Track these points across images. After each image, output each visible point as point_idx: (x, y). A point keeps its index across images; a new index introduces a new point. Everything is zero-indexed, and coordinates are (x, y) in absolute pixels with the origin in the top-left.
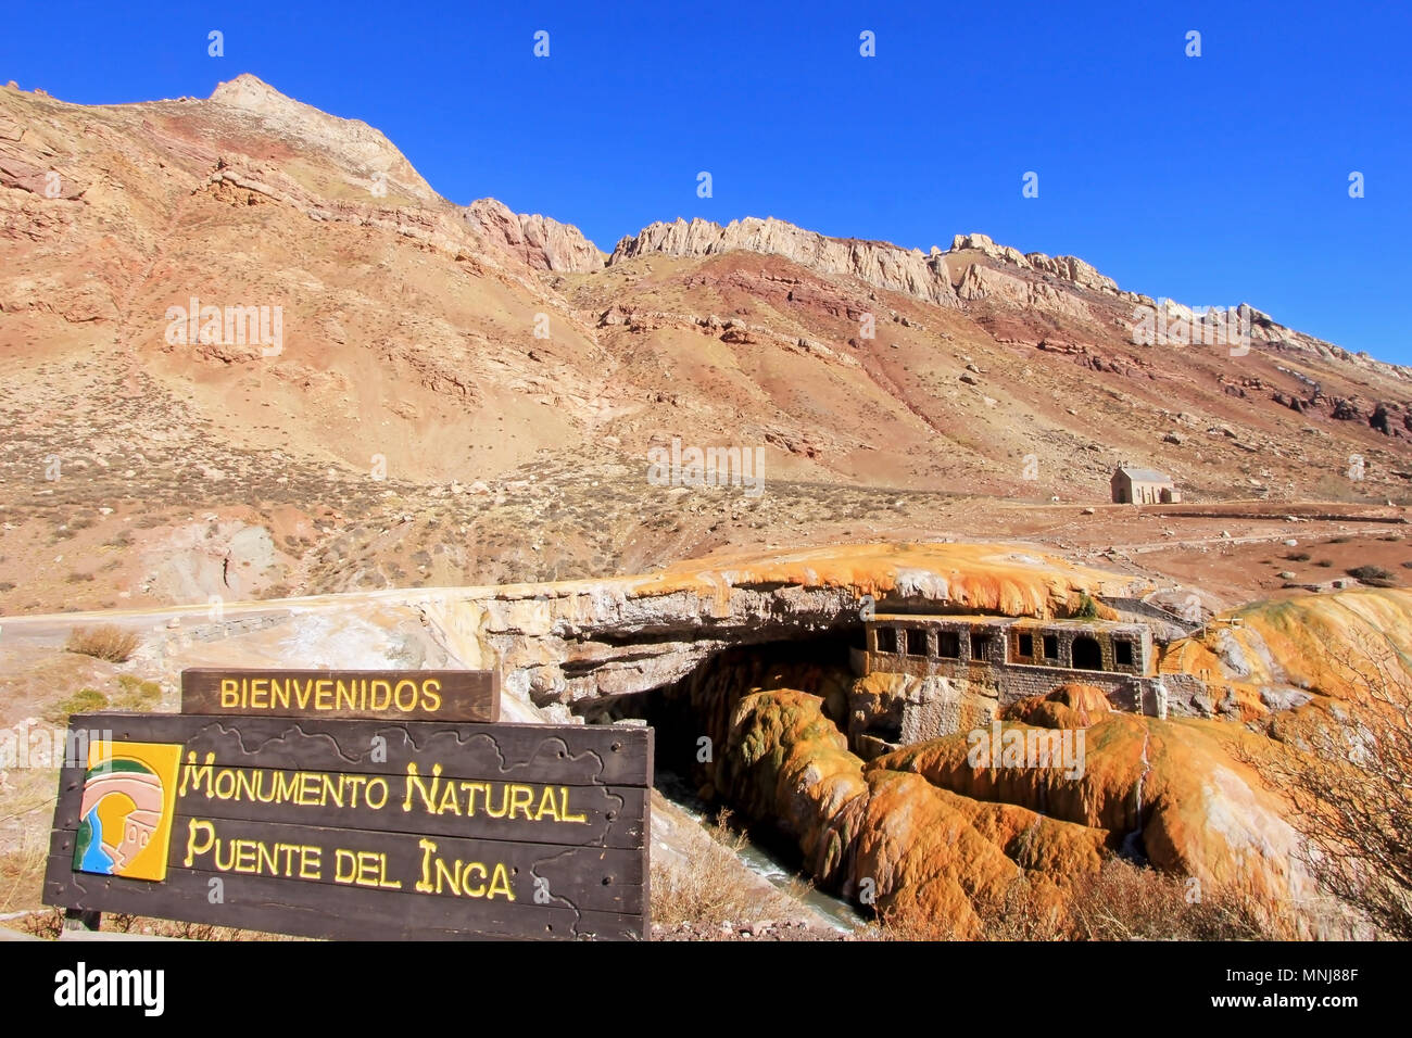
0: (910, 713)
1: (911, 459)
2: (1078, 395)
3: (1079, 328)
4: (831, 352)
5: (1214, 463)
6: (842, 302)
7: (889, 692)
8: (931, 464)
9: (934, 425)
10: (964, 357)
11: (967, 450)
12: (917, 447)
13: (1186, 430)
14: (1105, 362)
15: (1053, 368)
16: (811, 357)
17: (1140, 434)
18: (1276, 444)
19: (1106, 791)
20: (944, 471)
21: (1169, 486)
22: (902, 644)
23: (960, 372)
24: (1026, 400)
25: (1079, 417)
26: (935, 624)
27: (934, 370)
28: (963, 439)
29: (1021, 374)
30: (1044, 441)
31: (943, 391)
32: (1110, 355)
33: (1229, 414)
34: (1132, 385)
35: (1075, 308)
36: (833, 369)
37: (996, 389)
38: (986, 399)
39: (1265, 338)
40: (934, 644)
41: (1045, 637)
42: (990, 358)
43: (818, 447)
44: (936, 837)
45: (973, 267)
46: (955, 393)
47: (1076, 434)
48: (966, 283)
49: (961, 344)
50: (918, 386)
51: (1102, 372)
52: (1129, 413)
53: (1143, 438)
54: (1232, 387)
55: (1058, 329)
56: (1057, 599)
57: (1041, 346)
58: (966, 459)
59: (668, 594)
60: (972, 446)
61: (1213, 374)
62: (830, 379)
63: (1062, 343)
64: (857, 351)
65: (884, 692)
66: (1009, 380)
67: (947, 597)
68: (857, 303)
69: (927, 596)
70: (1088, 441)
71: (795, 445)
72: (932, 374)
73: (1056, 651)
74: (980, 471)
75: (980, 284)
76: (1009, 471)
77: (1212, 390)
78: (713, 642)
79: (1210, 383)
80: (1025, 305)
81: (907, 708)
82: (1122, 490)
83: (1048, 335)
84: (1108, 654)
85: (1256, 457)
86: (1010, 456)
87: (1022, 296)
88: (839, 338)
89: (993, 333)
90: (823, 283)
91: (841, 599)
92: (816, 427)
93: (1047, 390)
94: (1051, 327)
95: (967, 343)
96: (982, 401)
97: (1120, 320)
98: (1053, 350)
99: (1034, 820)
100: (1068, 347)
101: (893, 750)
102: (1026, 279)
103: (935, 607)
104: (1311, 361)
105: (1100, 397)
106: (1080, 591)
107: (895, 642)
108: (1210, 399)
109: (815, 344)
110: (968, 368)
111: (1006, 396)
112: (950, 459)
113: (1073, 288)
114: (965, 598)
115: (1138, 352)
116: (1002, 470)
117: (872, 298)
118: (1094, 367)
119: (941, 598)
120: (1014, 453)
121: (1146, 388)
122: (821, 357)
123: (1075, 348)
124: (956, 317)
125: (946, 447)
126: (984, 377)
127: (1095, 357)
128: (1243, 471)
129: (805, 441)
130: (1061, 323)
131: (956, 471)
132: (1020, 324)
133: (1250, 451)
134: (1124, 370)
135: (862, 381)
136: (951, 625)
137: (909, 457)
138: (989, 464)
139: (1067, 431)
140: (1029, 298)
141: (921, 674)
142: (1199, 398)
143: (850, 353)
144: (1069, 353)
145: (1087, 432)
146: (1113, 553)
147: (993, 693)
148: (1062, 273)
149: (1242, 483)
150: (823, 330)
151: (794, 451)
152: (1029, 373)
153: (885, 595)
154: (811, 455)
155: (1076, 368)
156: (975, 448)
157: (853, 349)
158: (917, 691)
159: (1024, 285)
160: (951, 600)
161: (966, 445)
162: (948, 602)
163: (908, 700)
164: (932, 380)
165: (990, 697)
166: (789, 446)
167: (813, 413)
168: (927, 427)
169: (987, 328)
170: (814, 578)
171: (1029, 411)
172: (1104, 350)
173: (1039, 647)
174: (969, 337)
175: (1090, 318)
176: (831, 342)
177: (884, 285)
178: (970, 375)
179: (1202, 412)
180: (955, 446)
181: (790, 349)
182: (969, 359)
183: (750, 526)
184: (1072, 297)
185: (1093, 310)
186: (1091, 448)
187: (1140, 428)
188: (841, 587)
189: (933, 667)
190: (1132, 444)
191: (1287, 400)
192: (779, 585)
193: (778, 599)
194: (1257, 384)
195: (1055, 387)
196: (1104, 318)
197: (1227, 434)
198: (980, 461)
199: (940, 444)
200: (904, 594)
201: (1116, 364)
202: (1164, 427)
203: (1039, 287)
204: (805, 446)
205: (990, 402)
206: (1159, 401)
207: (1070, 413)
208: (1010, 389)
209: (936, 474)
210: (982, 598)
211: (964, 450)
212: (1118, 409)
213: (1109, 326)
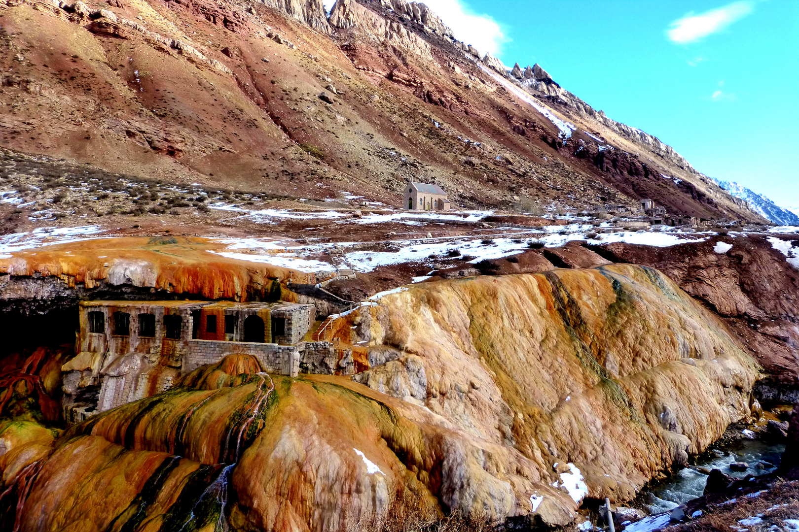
1: (265, 164)
2: (411, 121)
3: (421, 65)
4: (204, 58)
6: (221, 11)
8: (282, 169)
9: (290, 136)
10: (326, 77)
11: (316, 159)
12: (272, 153)
14: (436, 96)
15: (396, 96)
16: (182, 60)
17: (449, 157)
18: (536, 171)
20: (292, 176)
22: (109, 327)
23: (319, 90)
24: (370, 121)
25: (409, 140)
27: (297, 86)
28: (313, 149)
29: (370, 98)
30: (379, 156)
31: (303, 106)
32: (441, 92)
33: (512, 146)
34: (452, 118)
35: (420, 48)
36: (204, 74)
37: (348, 109)
38: (338, 117)
42: (347, 81)
43: (179, 146)
46: (313, 109)
47: (403, 153)
48: (337, 11)
49: (325, 66)
50: (282, 99)
51: (432, 105)
52: (445, 140)
53: (450, 159)
54: (518, 127)
55: (406, 64)
57: (390, 77)
58: (313, 167)
60: (319, 156)
62: (200, 83)
63: (406, 76)
64: (229, 59)
66: (360, 103)
68: (235, 14)
70: (412, 159)
71: (156, 143)
72: (295, 89)
73: (234, 328)
74: (322, 178)
75: (349, 16)
76: (346, 179)
77: (504, 128)
79: (503, 121)
80: (382, 39)
83: (396, 67)
86: (349, 167)
87: (381, 31)
88: (214, 45)
89: (353, 61)
92: (179, 127)
93: (388, 114)
94: (399, 62)
96: (334, 118)
97: (452, 64)
98: (398, 82)
100: (409, 81)
102: (386, 17)
107: (104, 324)
108: (502, 134)
109: (190, 48)
110: (328, 88)
111: (355, 116)
112: (299, 166)
113: (421, 32)
115: (461, 91)
116: (340, 178)
117: (250, 11)
118: (427, 100)
120: (353, 165)
121: (462, 121)
122: (193, 61)
123: (415, 82)
124: (325, 42)
125: (298, 155)
126: (339, 97)
127: (428, 92)
128: (511, 189)
129: (165, 140)
130: (408, 59)
131: (302, 177)
132: (375, 55)
133: (518, 175)
134: (448, 104)
135: (231, 89)
137: (263, 162)
138: (331, 172)
139: (397, 149)
140: (386, 34)
141: (124, 351)
142: (495, 133)
143: (223, 61)
144: (411, 85)
145: (412, 152)
148: (414, 17)
149: (508, 198)
150: (198, 36)
151: (154, 148)
152: (376, 98)
154: (171, 153)
155: (414, 99)
156: (322, 158)
157: (226, 58)
159: (384, 21)
161: (315, 154)
164: (295, 95)
166: (151, 144)
168: (284, 136)
169: (349, 55)
171: (370, 129)
172: (437, 87)
174: (333, 61)
175: (430, 58)
178: (327, 94)
180: (306, 155)
181: (163, 49)
182: (329, 80)
184: (419, 39)
185: (434, 52)
186: (412, 165)
189: (134, 345)
191: (550, 140)
194: (534, 127)
195: (395, 113)
196: (442, 61)
198: (325, 169)
199: (293, 152)
201: (443, 99)
203: (395, 25)
204: (166, 145)
205: (341, 119)
207: (402, 135)
208: (359, 110)
209: (285, 178)
211: (312, 158)
213: (443, 67)
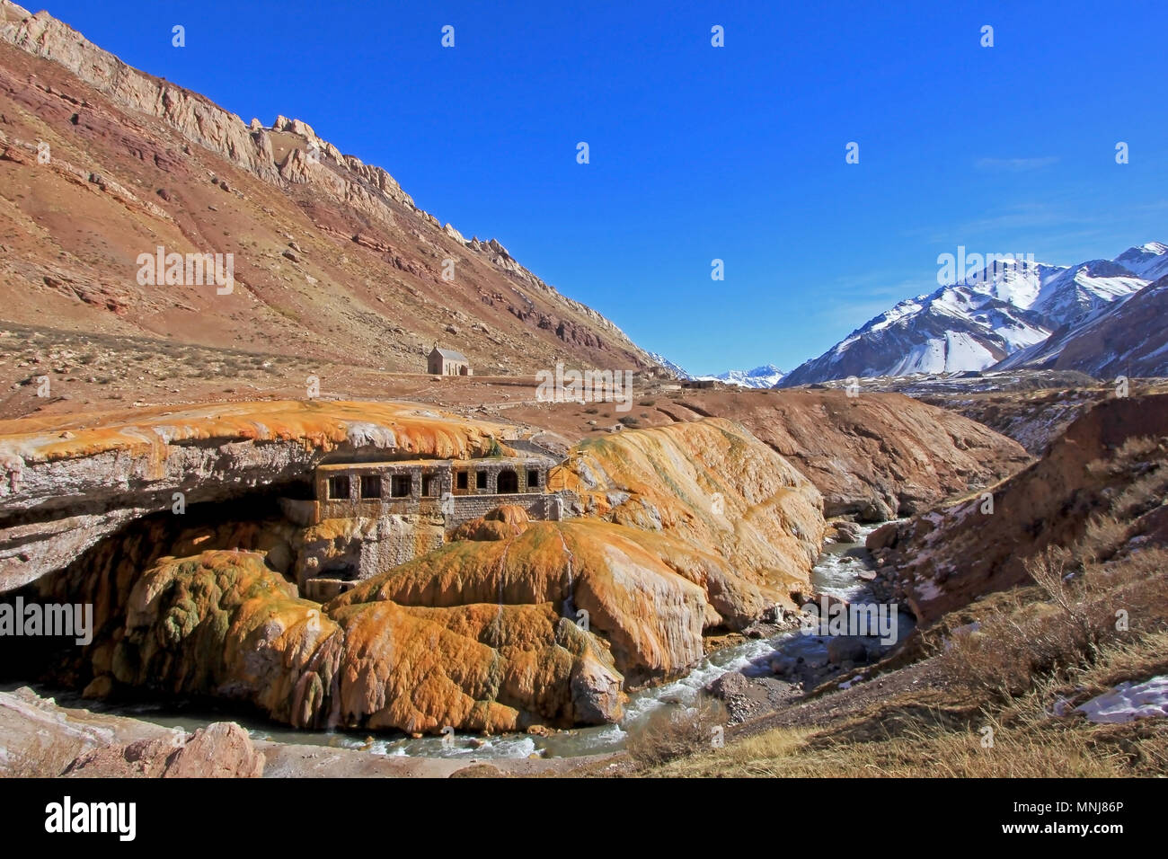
0: (368, 550)
1: (235, 325)
2: (386, 286)
3: (386, 230)
4: (135, 198)
5: (477, 350)
6: (148, 145)
7: (345, 536)
8: (256, 330)
9: (257, 295)
10: (287, 234)
11: (292, 322)
12: (241, 313)
13: (460, 325)
14: (405, 263)
15: (364, 260)
16: (107, 198)
17: (430, 324)
18: (513, 341)
19: (548, 576)
20: (270, 339)
21: (466, 364)
22: (355, 490)
23: (285, 248)
24: (343, 284)
25: (385, 305)
26: (390, 469)
27: (255, 241)
28: (289, 310)
29: (339, 260)
30: (359, 321)
31: (265, 263)
32: (409, 259)
33: (486, 317)
34: (423, 285)
35: (383, 214)
36: (138, 217)
37: (318, 270)
38: (308, 277)
39: (504, 266)
40: (387, 486)
41: (478, 473)
42: (311, 240)
43: (122, 300)
44: (420, 647)
45: (296, 151)
46: (278, 267)
47: (385, 319)
48: (289, 164)
49: (283, 221)
50: (240, 254)
51: (402, 271)
52: (422, 307)
53: (432, 327)
54: (486, 298)
55: (370, 228)
56: (474, 443)
57: (355, 239)
58: (291, 330)
59: (91, 456)
60: (296, 318)
61: (476, 286)
62: (135, 229)
63: (372, 240)
64: (167, 203)
65: (339, 536)
66: (329, 264)
67: (395, 445)
68: (168, 152)
69: (378, 445)
70: (394, 325)
71: (89, 295)
72: (254, 244)
73: (486, 483)
74: (305, 342)
75: (303, 170)
76: (332, 344)
77: (474, 298)
78: (130, 511)
79: (473, 292)
80: (342, 200)
81: (364, 545)
82: (435, 365)
83: (361, 231)
84: (522, 480)
85: (500, 348)
86: (331, 331)
87: (340, 191)
88: (144, 184)
89: (313, 219)
90: (122, 118)
91: (291, 452)
92: (119, 277)
93: (361, 278)
94: (363, 224)
95: (289, 222)
96: (304, 279)
97: (416, 231)
98: (364, 245)
99: (497, 610)
100: (377, 245)
101: (353, 586)
102: (344, 177)
103: (386, 455)
104: (527, 287)
105: (401, 291)
106: (488, 436)
107: (348, 488)
108: (473, 304)
109: (114, 185)
110: (291, 245)
111: (326, 277)
112: (275, 328)
113: (381, 196)
114: (410, 446)
115: (427, 260)
116: (325, 342)
117: (186, 151)
118: (396, 266)
119: (390, 446)
120: (335, 329)
121: (432, 289)
122: (121, 201)
123: (382, 247)
124: (277, 194)
125: (271, 317)
126: (305, 257)
127: (397, 258)
128: (494, 357)
129: (103, 292)
130: (372, 223)
131: (282, 339)
132: (338, 216)
133: (497, 343)
134: (418, 272)
135: (176, 238)
136: (405, 469)
137: (231, 322)
138: (314, 337)
139: (377, 315)
140: (346, 194)
141: (374, 515)
142: (467, 303)
143: (159, 204)
144: (378, 250)
145: (392, 317)
146: (484, 409)
147: (441, 521)
148: (373, 181)
149: (493, 366)
150: (122, 172)
151: (88, 301)
152: (346, 260)
153: (337, 446)
154: (112, 308)
155: (383, 264)
156: (299, 321)
157: (162, 201)
158: (373, 530)
159: (343, 182)
160: (399, 448)
161: (290, 316)
162: (395, 449)
163: (365, 540)
164: (255, 251)
165: (439, 525)
166: (81, 296)
167: (113, 260)
168: (250, 295)
169: (307, 212)
170: (265, 432)
171: (344, 292)
172: (404, 253)
173: (473, 480)
174: (290, 217)
175: (394, 224)
176: (134, 187)
177: (200, 140)
178: (292, 252)
179: (468, 313)
180: (281, 318)
181: (78, 183)
182: (291, 237)
183: (89, 381)
184: (381, 204)
185: (397, 218)
186: (396, 331)
187: (430, 319)
188: (292, 440)
189: (386, 506)
190: (425, 331)
191: (516, 312)
192: (226, 440)
193: (224, 454)
194: (501, 298)
195: (367, 277)
196: (404, 227)
197: (484, 330)
198: (304, 332)
199: (264, 312)
200: (356, 445)
201: (412, 266)
202: (445, 321)
203: (355, 187)
204: (104, 297)
205: (311, 280)
206: (441, 301)
207: (379, 300)
208: (329, 272)
209: (262, 341)
210: (423, 445)
211: (288, 321)
212: (415, 302)
213: (408, 235)
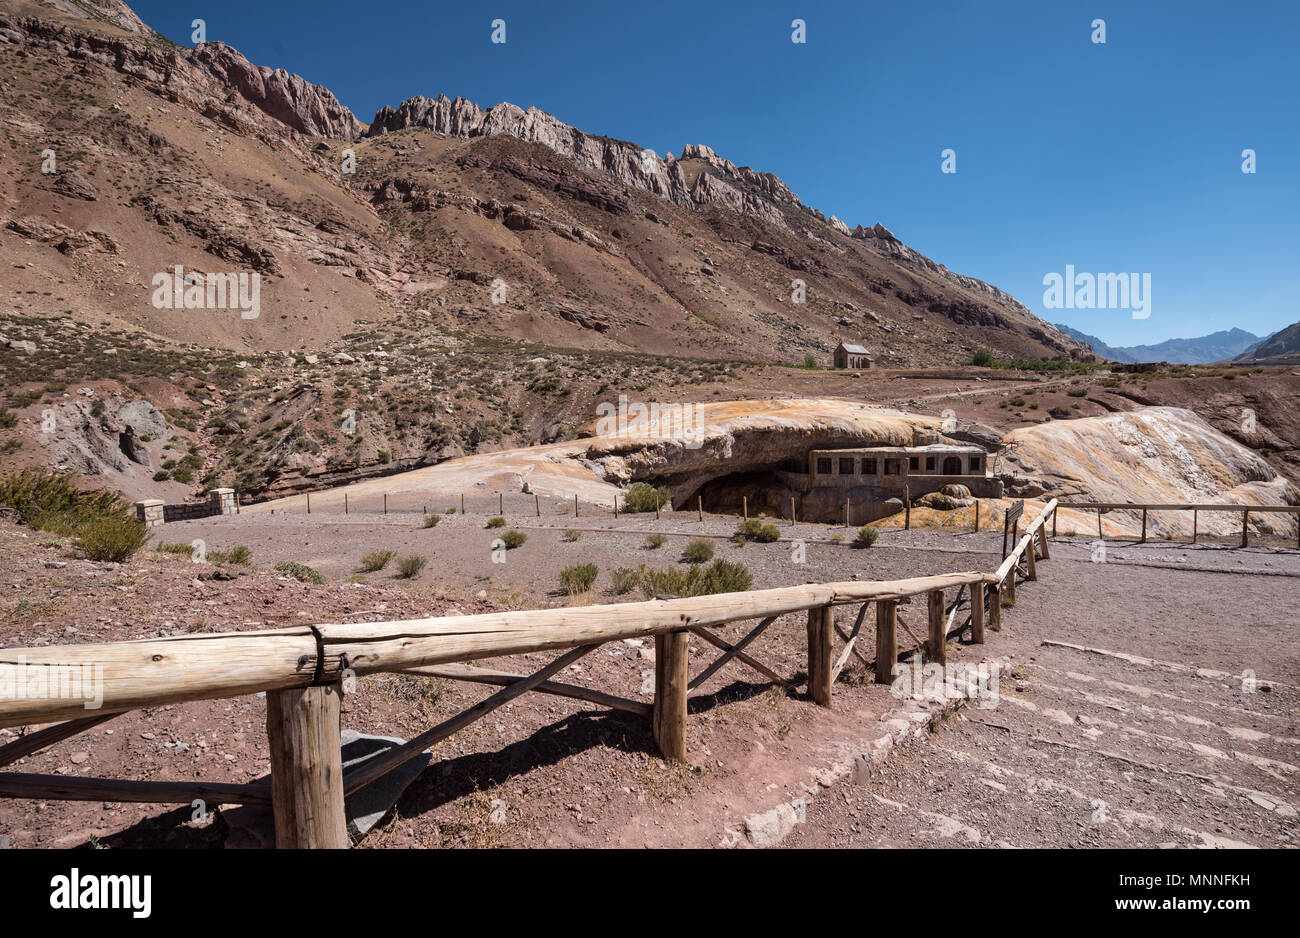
1: (675, 334)
2: (782, 286)
3: (778, 233)
4: (600, 242)
6: (603, 196)
9: (686, 308)
10: (702, 252)
11: (714, 328)
12: (678, 324)
13: (850, 315)
15: (763, 264)
16: (585, 246)
17: (824, 318)
18: (902, 328)
20: (701, 344)
21: (869, 357)
22: (836, 469)
23: (700, 265)
24: (748, 289)
25: (784, 304)
27: (681, 261)
28: (711, 317)
29: (742, 268)
30: (764, 321)
31: (690, 279)
32: (800, 257)
33: (874, 305)
35: (775, 217)
36: (604, 255)
37: (727, 279)
38: (721, 287)
39: (890, 250)
41: (927, 458)
42: (720, 254)
43: (603, 322)
45: (703, 176)
46: (699, 282)
47: (785, 317)
48: (698, 188)
49: (698, 240)
50: (671, 274)
52: (814, 302)
53: (825, 320)
54: (873, 284)
55: (765, 233)
57: (755, 247)
58: (715, 334)
60: (716, 324)
61: (863, 275)
62: (604, 265)
63: (768, 245)
64: (620, 241)
66: (738, 275)
68: (616, 198)
70: (793, 322)
71: (585, 321)
72: (680, 264)
74: (725, 344)
75: (708, 191)
76: (746, 344)
77: (862, 287)
79: (860, 281)
80: (741, 211)
82: (841, 359)
83: (758, 237)
84: (965, 465)
85: (891, 336)
86: (743, 332)
87: (739, 203)
88: (603, 228)
89: (719, 234)
90: (586, 177)
92: (600, 306)
93: (762, 282)
94: (759, 231)
95: (702, 240)
96: (718, 289)
97: (805, 229)
98: (761, 250)
100: (772, 249)
102: (742, 189)
104: (915, 269)
106: (930, 428)
108: (862, 294)
109: (587, 233)
110: (706, 261)
111: (735, 285)
112: (704, 334)
113: (773, 201)
115: (817, 255)
117: (625, 194)
118: (789, 265)
120: (745, 330)
121: (823, 283)
122: (593, 245)
123: (776, 250)
124: (691, 217)
125: (698, 325)
126: (717, 269)
127: (790, 258)
128: (885, 345)
129: (594, 318)
130: (767, 228)
131: (709, 343)
132: (738, 227)
133: (888, 331)
134: (809, 268)
135: (628, 268)
138: (732, 339)
139: (778, 314)
140: (744, 205)
142: (854, 293)
143: (615, 243)
144: (772, 253)
145: (791, 315)
147: (900, 493)
148: (764, 187)
149: (885, 353)
150: (591, 222)
151: (585, 326)
152: (748, 267)
154: (599, 329)
155: (778, 266)
156: (719, 327)
157: (616, 240)
159: (740, 194)
161: (712, 323)
164: (681, 270)
165: (898, 496)
166: (581, 322)
167: (596, 294)
168: (682, 308)
169: (715, 229)
171: (750, 297)
172: (795, 253)
174: (703, 235)
175: (785, 226)
176: (598, 232)
177: (633, 182)
178: (708, 267)
179: (857, 303)
180: (706, 325)
181: (567, 237)
182: (705, 254)
184: (773, 209)
185: (787, 220)
186: (795, 327)
187: (823, 313)
190: (819, 324)
191: (905, 297)
194: (887, 284)
195: (766, 280)
196: (795, 228)
197: (874, 318)
198: (725, 336)
199: (694, 322)
201: (804, 264)
202: (837, 313)
203: (751, 197)
204: (593, 322)
205: (724, 289)
206: (832, 294)
207: (778, 300)
208: (736, 280)
211: (711, 328)
213: (798, 234)
